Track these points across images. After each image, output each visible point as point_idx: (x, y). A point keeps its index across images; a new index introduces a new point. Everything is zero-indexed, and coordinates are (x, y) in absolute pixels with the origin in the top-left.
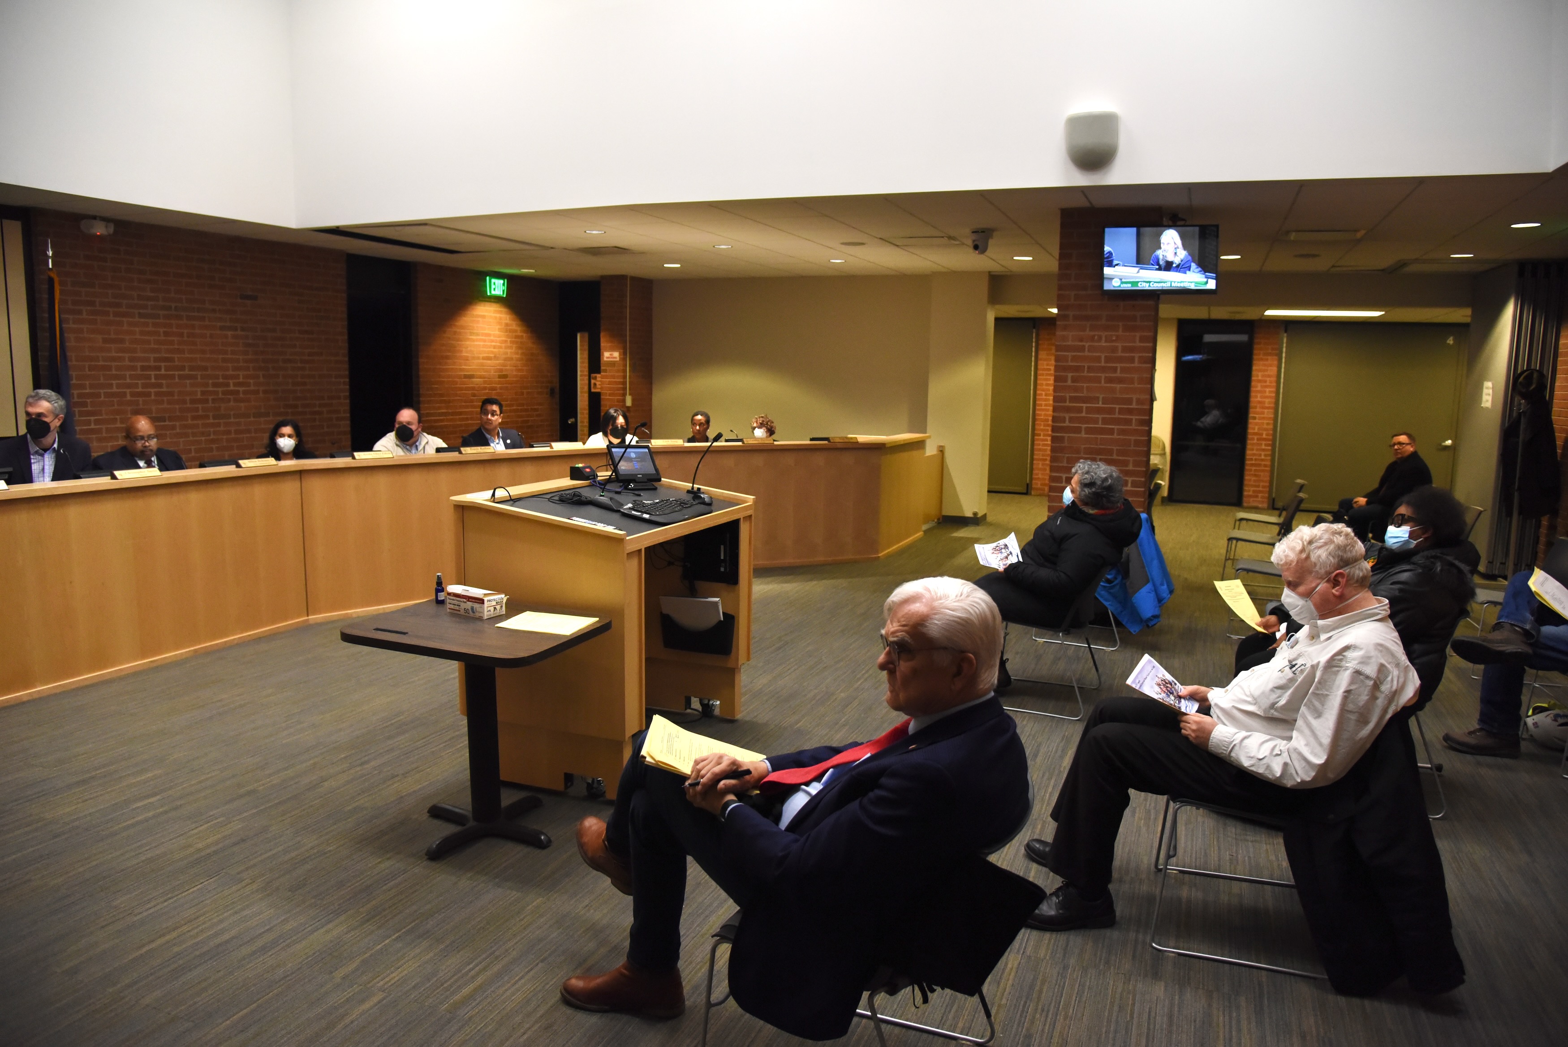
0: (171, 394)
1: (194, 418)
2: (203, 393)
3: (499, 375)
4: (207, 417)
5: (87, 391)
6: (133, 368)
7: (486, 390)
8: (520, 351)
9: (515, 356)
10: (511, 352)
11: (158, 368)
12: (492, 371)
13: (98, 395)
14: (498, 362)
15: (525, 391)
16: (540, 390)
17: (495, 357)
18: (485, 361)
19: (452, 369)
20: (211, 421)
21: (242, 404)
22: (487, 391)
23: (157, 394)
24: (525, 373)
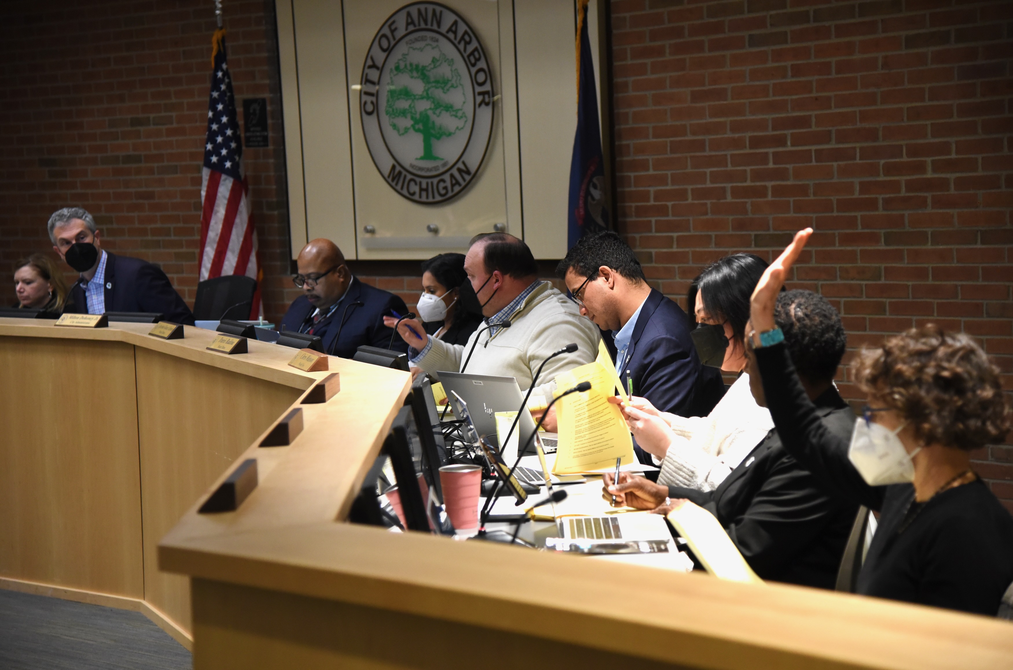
0: (803, 190)
1: (847, 239)
2: (864, 187)
4: (873, 238)
5: (669, 187)
6: (737, 143)
11: (780, 141)
13: (682, 195)
20: (882, 247)
21: (954, 211)
23: (777, 191)
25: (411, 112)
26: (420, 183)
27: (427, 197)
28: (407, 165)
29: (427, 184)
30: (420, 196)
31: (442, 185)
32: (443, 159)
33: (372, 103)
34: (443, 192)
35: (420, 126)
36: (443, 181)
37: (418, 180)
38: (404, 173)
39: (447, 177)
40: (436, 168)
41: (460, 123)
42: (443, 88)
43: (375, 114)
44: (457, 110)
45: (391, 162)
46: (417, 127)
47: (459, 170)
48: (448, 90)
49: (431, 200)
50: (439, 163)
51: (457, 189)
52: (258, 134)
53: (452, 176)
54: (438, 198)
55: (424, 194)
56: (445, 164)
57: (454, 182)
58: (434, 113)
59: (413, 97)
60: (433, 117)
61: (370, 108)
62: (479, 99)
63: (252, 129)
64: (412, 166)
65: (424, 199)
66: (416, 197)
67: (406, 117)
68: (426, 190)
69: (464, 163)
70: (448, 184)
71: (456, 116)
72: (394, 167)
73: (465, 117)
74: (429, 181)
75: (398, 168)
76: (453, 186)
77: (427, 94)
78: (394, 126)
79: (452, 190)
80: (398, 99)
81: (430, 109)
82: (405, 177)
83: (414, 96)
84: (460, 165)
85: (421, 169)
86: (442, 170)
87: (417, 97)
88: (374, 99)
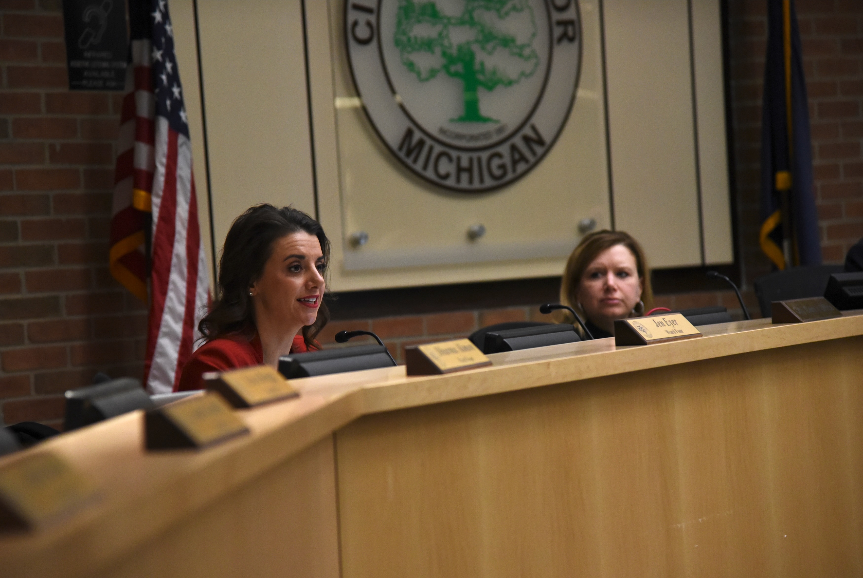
25: (442, 45)
26: (459, 159)
27: (471, 181)
28: (432, 129)
29: (471, 160)
30: (458, 180)
31: (496, 162)
32: (497, 121)
33: (369, 24)
34: (497, 172)
35: (459, 67)
36: (499, 155)
37: (454, 154)
38: (429, 142)
39: (504, 149)
40: (486, 135)
41: (528, 67)
42: (498, 11)
43: (374, 43)
44: (522, 47)
45: (406, 124)
46: (453, 69)
47: (527, 139)
48: (507, 14)
49: (476, 185)
50: (491, 127)
51: (521, 167)
52: (105, 64)
53: (514, 148)
54: (489, 182)
55: (465, 177)
56: (500, 130)
57: (517, 156)
58: (483, 48)
59: (445, 21)
60: (480, 56)
61: (362, 32)
62: (558, 31)
63: (88, 54)
64: (442, 131)
65: (464, 184)
66: (451, 182)
67: (433, 52)
68: (469, 170)
69: (534, 128)
70: (507, 160)
71: (520, 55)
72: (409, 133)
73: (536, 57)
74: (475, 155)
75: (417, 135)
76: (515, 163)
77: (472, 18)
78: (411, 66)
79: (514, 170)
80: (419, 22)
81: (477, 41)
82: (431, 149)
83: (449, 19)
84: (527, 131)
85: (459, 136)
86: (495, 139)
87: (453, 21)
88: (372, 19)
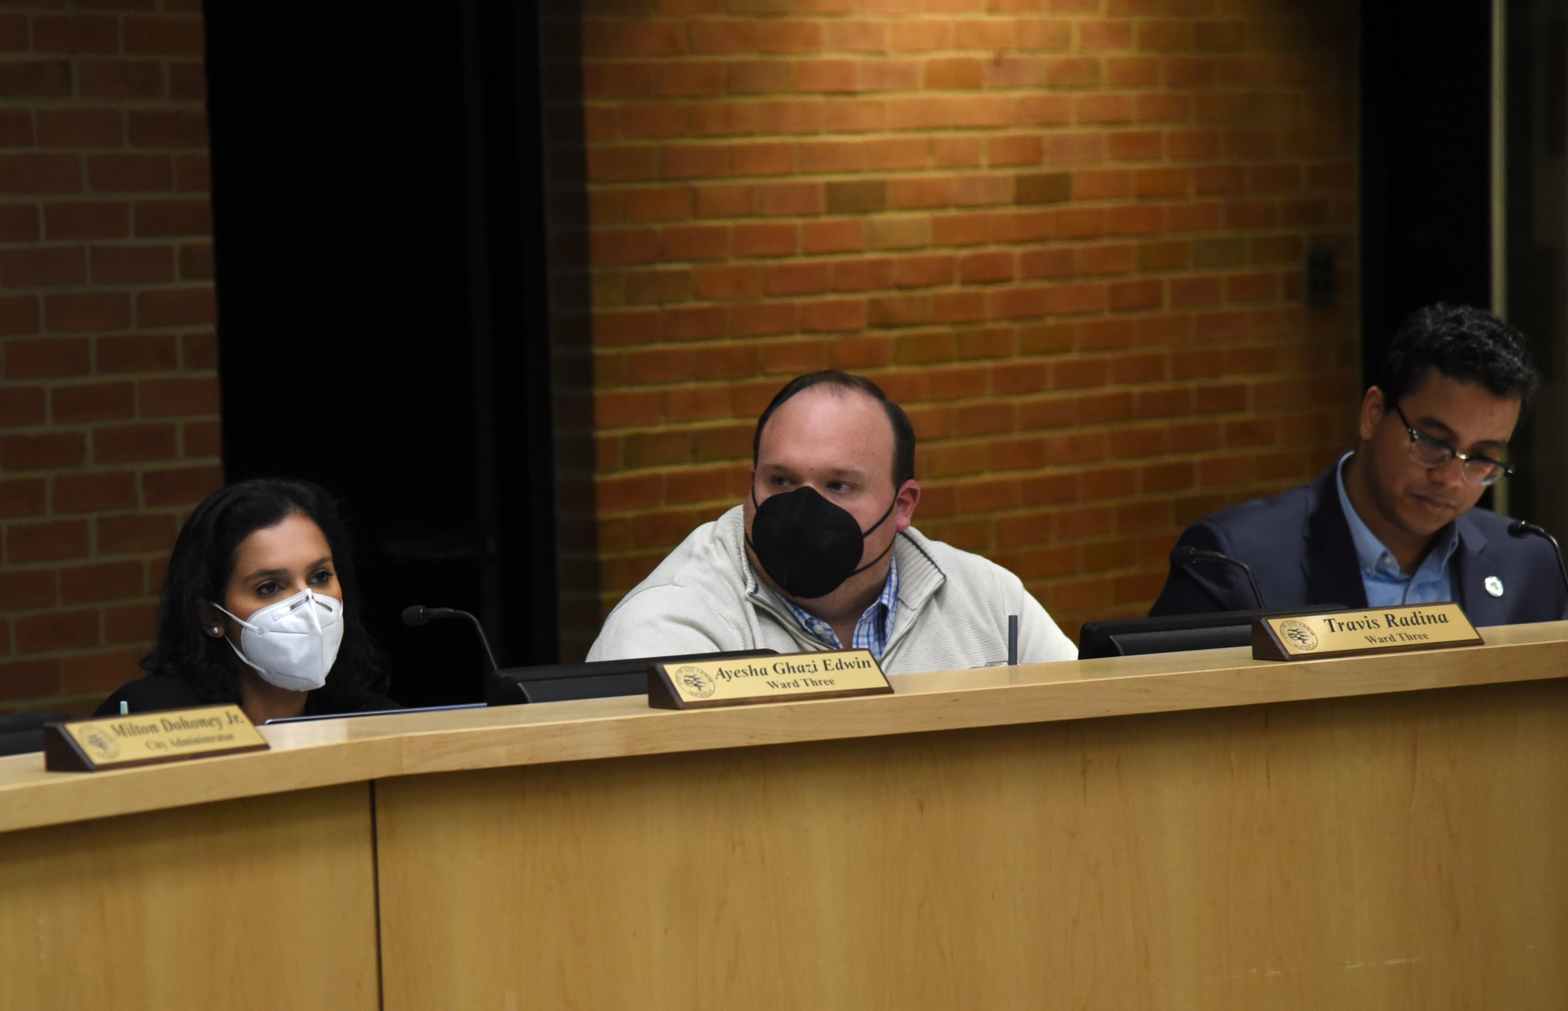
3: (1020, 181)
7: (947, 280)
8: (1137, 21)
9: (1106, 55)
10: (1087, 34)
12: (984, 160)
14: (1017, 95)
15: (1166, 278)
16: (1248, 270)
17: (997, 62)
18: (947, 96)
19: (767, 149)
22: (955, 289)
24: (1165, 163)
